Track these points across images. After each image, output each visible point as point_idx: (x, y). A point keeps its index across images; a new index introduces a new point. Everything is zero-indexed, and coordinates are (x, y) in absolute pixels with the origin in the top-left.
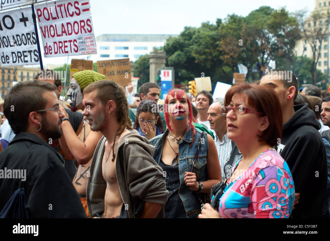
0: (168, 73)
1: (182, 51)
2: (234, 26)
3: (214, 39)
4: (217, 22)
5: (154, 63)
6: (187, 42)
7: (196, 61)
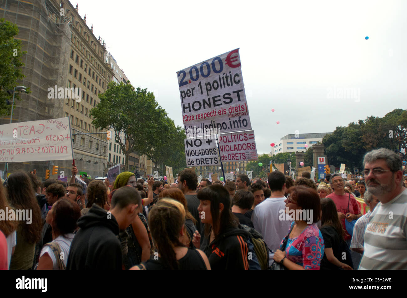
0: (323, 159)
1: (335, 143)
2: (372, 125)
3: (358, 134)
4: (359, 123)
5: (315, 152)
6: (338, 137)
7: (346, 150)
